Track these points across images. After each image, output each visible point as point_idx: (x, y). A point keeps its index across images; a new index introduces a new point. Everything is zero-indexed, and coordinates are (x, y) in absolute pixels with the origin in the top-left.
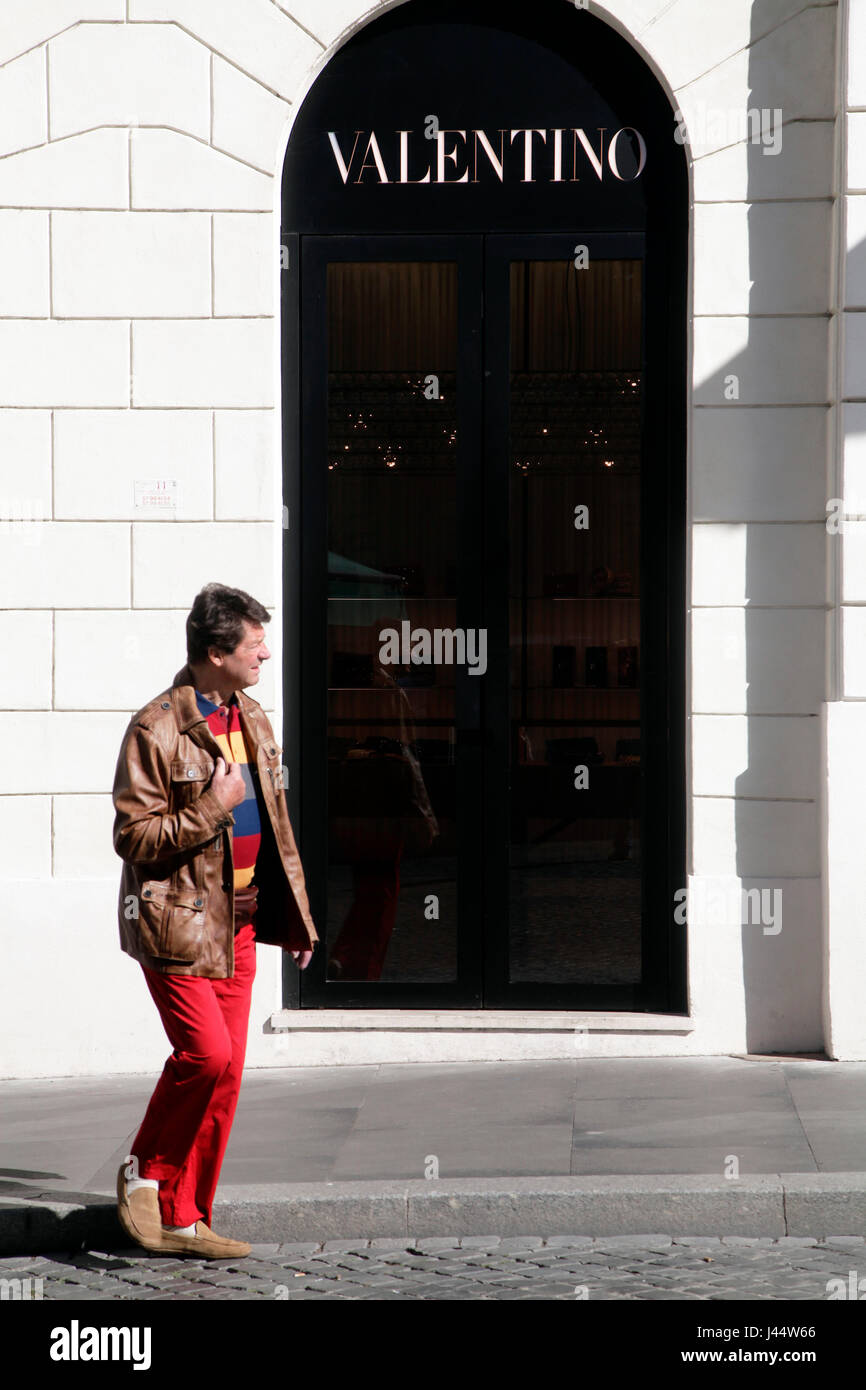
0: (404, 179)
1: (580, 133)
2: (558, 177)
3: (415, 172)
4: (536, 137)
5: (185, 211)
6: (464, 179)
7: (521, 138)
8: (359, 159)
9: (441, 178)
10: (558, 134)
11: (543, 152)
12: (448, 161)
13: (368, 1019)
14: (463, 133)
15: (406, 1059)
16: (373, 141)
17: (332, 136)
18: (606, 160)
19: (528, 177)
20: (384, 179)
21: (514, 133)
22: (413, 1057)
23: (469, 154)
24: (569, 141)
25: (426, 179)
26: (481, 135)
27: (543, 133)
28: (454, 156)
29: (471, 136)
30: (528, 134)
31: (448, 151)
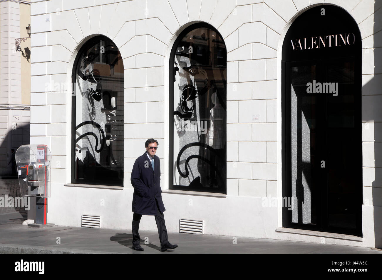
0: (305, 48)
1: (341, 35)
2: (336, 45)
3: (307, 47)
4: (332, 37)
5: (261, 59)
6: (317, 47)
7: (329, 37)
8: (297, 45)
9: (312, 48)
10: (336, 36)
11: (333, 40)
12: (314, 44)
13: (295, 231)
14: (317, 38)
15: (303, 241)
16: (299, 41)
17: (292, 41)
18: (346, 41)
19: (330, 46)
20: (301, 49)
21: (327, 36)
22: (304, 240)
23: (318, 42)
24: (339, 37)
25: (310, 48)
26: (320, 38)
27: (333, 36)
28: (315, 43)
29: (319, 38)
30: (330, 36)
31: (314, 42)
